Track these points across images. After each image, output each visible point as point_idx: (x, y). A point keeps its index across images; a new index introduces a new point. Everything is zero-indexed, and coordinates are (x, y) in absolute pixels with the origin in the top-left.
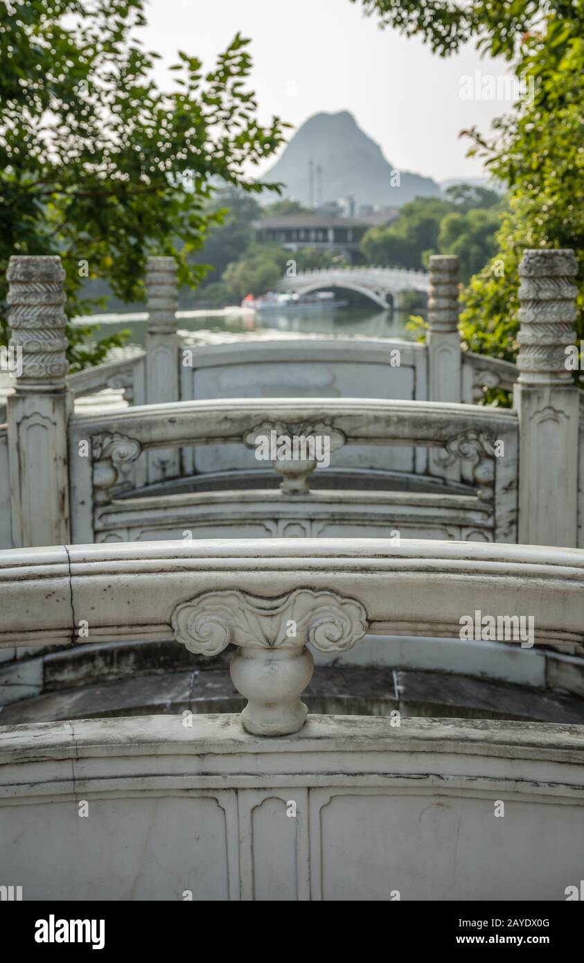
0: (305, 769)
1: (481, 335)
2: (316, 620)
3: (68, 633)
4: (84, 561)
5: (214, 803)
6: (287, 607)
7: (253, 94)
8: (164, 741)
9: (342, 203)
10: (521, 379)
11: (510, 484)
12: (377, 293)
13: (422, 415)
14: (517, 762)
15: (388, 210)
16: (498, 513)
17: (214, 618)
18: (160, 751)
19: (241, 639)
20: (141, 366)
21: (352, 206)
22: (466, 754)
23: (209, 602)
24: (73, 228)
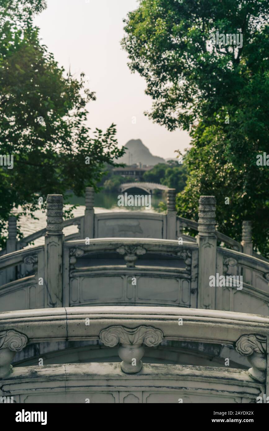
0: (142, 385)
1: (180, 208)
2: (146, 336)
3: (65, 338)
4: (71, 314)
5: (111, 395)
6: (137, 332)
7: (116, 140)
8: (96, 375)
9: (138, 164)
10: (199, 234)
11: (196, 266)
12: (147, 190)
13: (170, 244)
14: (211, 384)
15: (151, 166)
16: (192, 274)
17: (113, 335)
18: (94, 378)
19: (122, 341)
20: (83, 219)
21: (141, 165)
22: (195, 381)
23: (112, 329)
24: (63, 176)
